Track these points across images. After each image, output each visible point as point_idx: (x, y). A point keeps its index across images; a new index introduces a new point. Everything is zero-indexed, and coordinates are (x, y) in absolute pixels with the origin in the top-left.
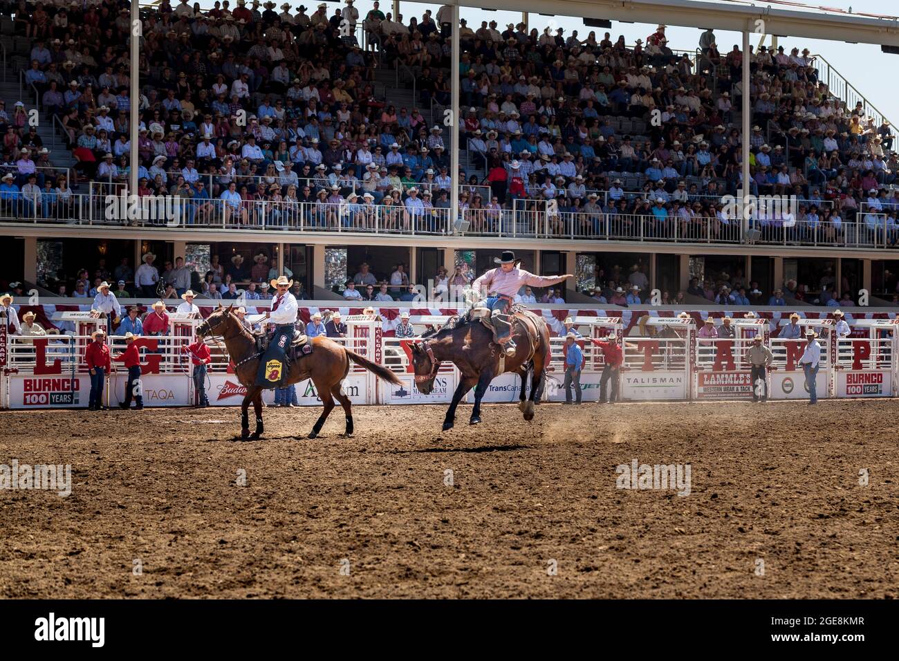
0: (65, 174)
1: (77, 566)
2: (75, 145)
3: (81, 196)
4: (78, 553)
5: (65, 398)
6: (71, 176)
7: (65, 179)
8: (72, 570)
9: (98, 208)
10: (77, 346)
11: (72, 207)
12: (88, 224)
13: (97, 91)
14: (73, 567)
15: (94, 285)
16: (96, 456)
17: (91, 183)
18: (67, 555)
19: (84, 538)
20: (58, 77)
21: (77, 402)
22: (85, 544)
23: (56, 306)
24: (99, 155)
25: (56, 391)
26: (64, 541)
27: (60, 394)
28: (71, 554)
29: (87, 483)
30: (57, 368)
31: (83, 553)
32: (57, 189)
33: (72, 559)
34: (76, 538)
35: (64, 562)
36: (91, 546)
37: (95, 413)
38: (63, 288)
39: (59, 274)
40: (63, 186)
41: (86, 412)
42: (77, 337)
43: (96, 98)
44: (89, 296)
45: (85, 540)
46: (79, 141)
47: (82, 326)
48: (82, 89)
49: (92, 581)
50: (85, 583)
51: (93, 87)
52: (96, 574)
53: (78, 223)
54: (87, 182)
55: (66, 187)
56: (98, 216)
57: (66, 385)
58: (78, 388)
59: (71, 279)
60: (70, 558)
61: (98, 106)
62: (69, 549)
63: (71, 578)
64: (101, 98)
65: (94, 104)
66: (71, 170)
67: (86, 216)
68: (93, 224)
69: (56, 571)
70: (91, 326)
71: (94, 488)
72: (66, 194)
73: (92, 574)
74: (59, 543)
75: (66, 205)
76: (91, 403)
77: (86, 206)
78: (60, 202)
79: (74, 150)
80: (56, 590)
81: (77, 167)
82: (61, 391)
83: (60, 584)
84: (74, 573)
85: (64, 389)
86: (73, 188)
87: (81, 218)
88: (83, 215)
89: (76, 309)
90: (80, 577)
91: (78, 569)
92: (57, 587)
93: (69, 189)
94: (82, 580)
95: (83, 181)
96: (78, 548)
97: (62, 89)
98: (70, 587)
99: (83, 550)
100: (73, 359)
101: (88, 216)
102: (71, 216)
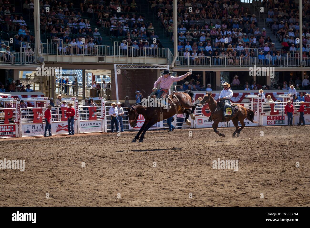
0: (279, 51)
1: (284, 176)
2: (282, 41)
3: (284, 58)
4: (284, 172)
5: (280, 122)
6: (281, 51)
7: (279, 52)
8: (283, 177)
9: (290, 61)
10: (284, 106)
11: (281, 61)
12: (287, 66)
13: (289, 24)
14: (283, 176)
15: (289, 86)
16: (290, 141)
17: (287, 53)
18: (281, 172)
19: (286, 167)
20: (276, 20)
21: (284, 123)
22: (287, 169)
23: (277, 93)
24: (290, 45)
25: (277, 120)
26: (280, 168)
27: (279, 121)
28: (282, 172)
29: (287, 149)
30: (277, 113)
31: (286, 172)
32: (277, 56)
33: (283, 173)
34: (284, 167)
35: (280, 175)
36: (289, 169)
37: (290, 127)
38: (279, 87)
39: (278, 83)
40: (278, 55)
41: (287, 127)
42: (284, 102)
43: (289, 26)
44: (287, 90)
45: (287, 168)
46: (283, 40)
47: (285, 99)
48: (284, 24)
49: (289, 180)
50: (287, 181)
51: (287, 23)
52: (290, 178)
53: (283, 66)
54: (286, 53)
55: (279, 55)
56: (290, 64)
57: (280, 118)
58: (284, 119)
59: (282, 84)
60: (282, 173)
61: (289, 29)
62: (282, 171)
63: (282, 180)
64: (290, 26)
65: (288, 28)
66: (281, 50)
67: (286, 64)
68: (288, 66)
69: (278, 177)
70: (288, 99)
71: (290, 151)
72: (279, 57)
73: (289, 178)
74: (278, 168)
75: (280, 61)
76: (288, 124)
77: (286, 61)
78: (278, 60)
79: (282, 43)
80: (277, 183)
81: (283, 48)
82: (279, 120)
83: (279, 181)
84: (283, 178)
85: (280, 119)
86: (282, 55)
87: (284, 64)
88: (285, 64)
89: (283, 94)
90: (285, 179)
91: (284, 177)
92: (278, 182)
93: (280, 55)
94: (286, 180)
95: (285, 53)
96: (284, 170)
97: (278, 24)
98: (282, 182)
99: (286, 171)
100: (282, 110)
101: (287, 64)
102: (281, 64)
